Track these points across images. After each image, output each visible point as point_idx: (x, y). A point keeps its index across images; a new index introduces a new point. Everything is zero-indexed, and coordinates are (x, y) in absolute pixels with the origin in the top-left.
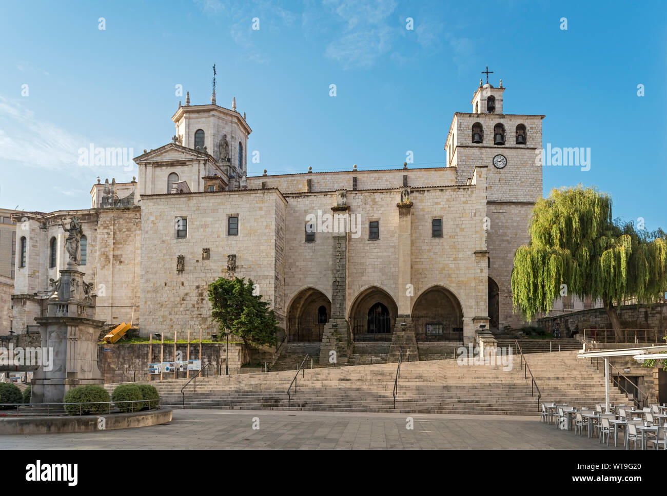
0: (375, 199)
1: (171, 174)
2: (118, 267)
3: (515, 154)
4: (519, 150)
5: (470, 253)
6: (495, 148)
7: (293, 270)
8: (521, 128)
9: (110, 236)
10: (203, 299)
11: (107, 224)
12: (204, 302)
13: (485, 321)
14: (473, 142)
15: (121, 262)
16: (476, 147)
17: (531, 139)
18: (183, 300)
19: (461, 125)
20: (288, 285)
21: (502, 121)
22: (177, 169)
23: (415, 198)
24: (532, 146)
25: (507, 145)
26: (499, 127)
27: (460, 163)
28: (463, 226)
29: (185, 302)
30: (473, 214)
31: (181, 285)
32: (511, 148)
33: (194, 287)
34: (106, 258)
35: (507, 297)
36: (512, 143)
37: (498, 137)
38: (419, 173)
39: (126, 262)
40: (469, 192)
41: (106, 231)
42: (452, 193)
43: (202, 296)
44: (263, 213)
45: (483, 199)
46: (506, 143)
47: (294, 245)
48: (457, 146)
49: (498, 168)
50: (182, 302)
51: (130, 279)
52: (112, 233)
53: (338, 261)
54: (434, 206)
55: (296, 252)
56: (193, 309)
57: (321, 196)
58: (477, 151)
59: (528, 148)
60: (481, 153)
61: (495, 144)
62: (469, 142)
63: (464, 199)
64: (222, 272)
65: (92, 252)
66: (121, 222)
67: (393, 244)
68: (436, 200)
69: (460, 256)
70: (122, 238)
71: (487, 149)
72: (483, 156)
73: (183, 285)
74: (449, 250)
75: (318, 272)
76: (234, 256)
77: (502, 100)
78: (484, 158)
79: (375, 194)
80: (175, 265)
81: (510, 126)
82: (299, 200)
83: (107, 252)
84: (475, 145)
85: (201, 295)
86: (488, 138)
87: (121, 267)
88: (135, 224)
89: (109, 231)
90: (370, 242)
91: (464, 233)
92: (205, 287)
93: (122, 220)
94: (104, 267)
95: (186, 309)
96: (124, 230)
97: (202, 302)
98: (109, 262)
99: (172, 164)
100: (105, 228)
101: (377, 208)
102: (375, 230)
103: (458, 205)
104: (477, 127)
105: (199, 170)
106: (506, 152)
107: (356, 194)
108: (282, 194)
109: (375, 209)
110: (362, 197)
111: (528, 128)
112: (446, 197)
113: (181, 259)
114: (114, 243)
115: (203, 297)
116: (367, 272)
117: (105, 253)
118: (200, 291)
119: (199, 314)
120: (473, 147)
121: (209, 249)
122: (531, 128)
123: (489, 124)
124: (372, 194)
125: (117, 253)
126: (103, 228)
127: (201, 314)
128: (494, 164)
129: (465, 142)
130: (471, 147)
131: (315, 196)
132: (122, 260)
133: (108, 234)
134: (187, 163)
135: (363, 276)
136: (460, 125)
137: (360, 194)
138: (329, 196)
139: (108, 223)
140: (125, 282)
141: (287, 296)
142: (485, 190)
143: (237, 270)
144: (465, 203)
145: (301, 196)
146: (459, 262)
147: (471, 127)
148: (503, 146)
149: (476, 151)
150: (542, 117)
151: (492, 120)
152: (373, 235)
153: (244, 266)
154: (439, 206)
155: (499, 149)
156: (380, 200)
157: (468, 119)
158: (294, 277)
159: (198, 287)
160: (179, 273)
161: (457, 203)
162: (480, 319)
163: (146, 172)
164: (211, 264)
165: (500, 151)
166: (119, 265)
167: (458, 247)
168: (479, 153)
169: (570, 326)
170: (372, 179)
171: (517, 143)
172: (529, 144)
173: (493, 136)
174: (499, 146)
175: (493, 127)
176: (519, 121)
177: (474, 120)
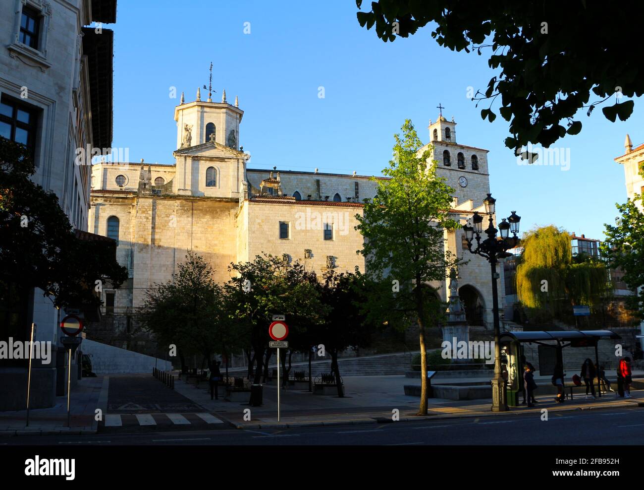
1: (209, 168)
3: (472, 178)
4: (475, 174)
8: (474, 157)
9: (148, 220)
11: (146, 209)
14: (445, 165)
15: (160, 246)
16: (447, 169)
19: (436, 151)
21: (462, 151)
22: (216, 164)
24: (482, 173)
25: (467, 170)
26: (460, 155)
32: (470, 172)
34: (144, 241)
37: (460, 162)
39: (165, 246)
41: (144, 215)
49: (462, 187)
51: (169, 263)
52: (151, 218)
59: (480, 174)
60: (451, 174)
62: (442, 165)
64: (322, 269)
65: (125, 234)
66: (160, 208)
70: (161, 223)
71: (454, 171)
76: (332, 257)
77: (455, 132)
78: (453, 179)
81: (467, 156)
84: (446, 167)
87: (160, 250)
88: (175, 211)
89: (147, 216)
93: (161, 206)
94: (142, 250)
96: (163, 216)
98: (148, 245)
99: (211, 159)
100: (143, 212)
104: (446, 153)
105: (238, 167)
106: (467, 175)
111: (479, 158)
113: (286, 257)
114: (152, 228)
117: (144, 236)
120: (445, 169)
121: (310, 250)
122: (481, 159)
126: (141, 212)
128: (459, 184)
132: (161, 243)
133: (146, 218)
134: (226, 160)
139: (147, 207)
140: (164, 266)
143: (334, 268)
147: (443, 153)
148: (464, 170)
149: (447, 172)
151: (456, 149)
153: (340, 266)
155: (461, 172)
157: (440, 147)
163: (185, 163)
164: (312, 263)
165: (462, 174)
166: (157, 249)
168: (449, 174)
170: (370, 185)
171: (473, 169)
172: (481, 170)
173: (457, 162)
174: (462, 170)
175: (457, 155)
176: (473, 153)
177: (444, 148)
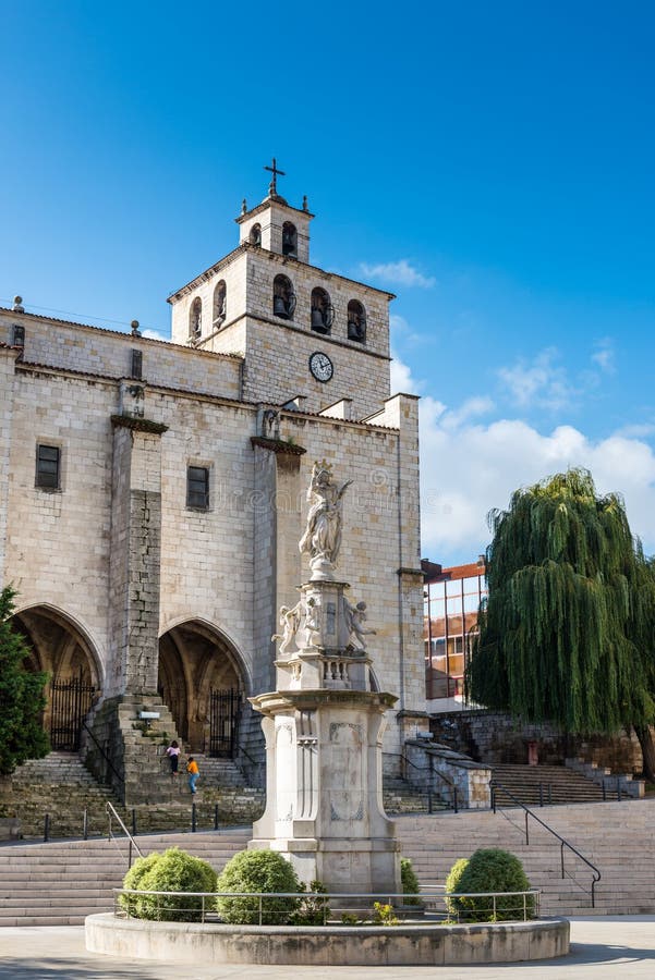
0: (203, 416)
3: (346, 359)
4: (353, 352)
5: (389, 570)
6: (314, 336)
8: (355, 307)
13: (421, 720)
14: (275, 314)
16: (281, 326)
17: (372, 336)
19: (253, 270)
21: (325, 285)
24: (374, 350)
25: (333, 337)
27: (252, 352)
28: (378, 511)
32: (340, 345)
36: (342, 334)
37: (318, 314)
38: (165, 351)
40: (386, 443)
42: (356, 437)
46: (332, 331)
48: (246, 315)
49: (318, 380)
53: (144, 552)
57: (80, 383)
58: (283, 334)
59: (368, 353)
60: (290, 342)
61: (313, 328)
62: (268, 313)
63: (377, 455)
68: (326, 446)
69: (373, 574)
71: (300, 335)
72: (292, 348)
74: (352, 559)
75: (66, 570)
77: (308, 238)
78: (295, 354)
79: (204, 405)
81: (339, 298)
84: (278, 320)
86: (302, 313)
90: (189, 514)
91: (377, 527)
101: (207, 438)
102: (200, 487)
103: (368, 466)
104: (282, 282)
106: (333, 350)
107: (163, 395)
109: (203, 439)
110: (174, 406)
111: (367, 312)
112: (345, 443)
116: (182, 583)
120: (275, 324)
122: (373, 313)
123: (303, 284)
124: (197, 403)
128: (311, 370)
129: (260, 309)
130: (271, 323)
131: (66, 378)
135: (174, 592)
136: (252, 272)
137: (171, 399)
138: (100, 386)
144: (380, 462)
146: (372, 587)
147: (272, 280)
148: (326, 336)
149: (280, 332)
150: (391, 297)
151: (309, 277)
152: (196, 500)
155: (319, 341)
156: (214, 421)
157: (268, 262)
162: (413, 716)
165: (321, 345)
167: (368, 554)
168: (285, 341)
169: (475, 736)
170: (60, 341)
171: (350, 338)
172: (370, 345)
173: (309, 310)
174: (320, 335)
175: (310, 292)
176: (354, 295)
177: (277, 268)
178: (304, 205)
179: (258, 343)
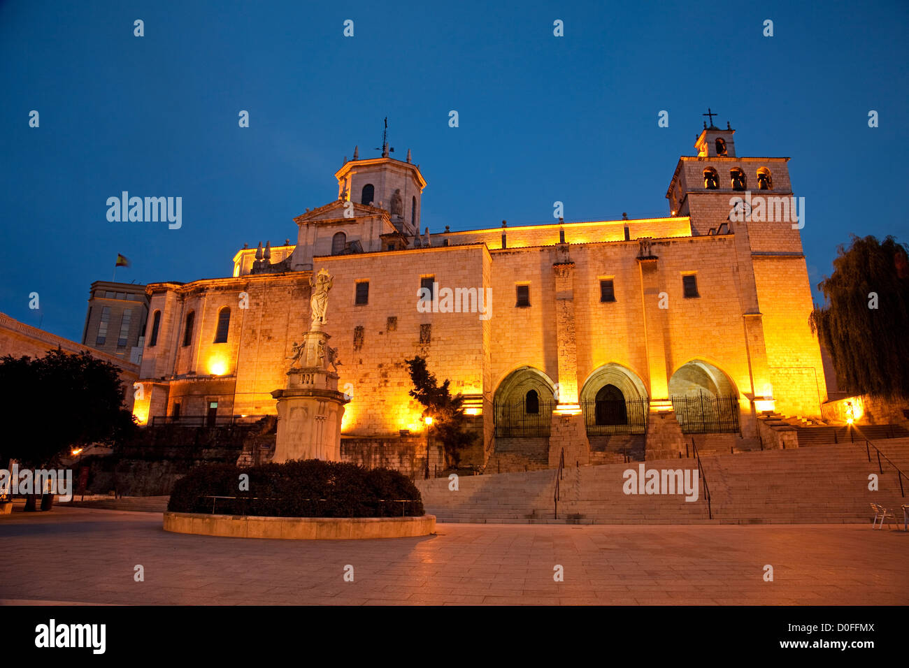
0: (605, 253)
1: (337, 233)
2: (265, 344)
5: (737, 316)
6: (735, 194)
7: (502, 342)
10: (386, 381)
11: (257, 293)
12: (388, 384)
15: (270, 338)
17: (777, 184)
18: (361, 382)
19: (690, 169)
20: (496, 362)
21: (740, 165)
22: (345, 229)
23: (659, 251)
24: (779, 192)
26: (738, 172)
29: (363, 385)
30: (735, 268)
31: (358, 363)
32: (755, 194)
33: (376, 366)
34: (252, 334)
35: (774, 374)
36: (755, 188)
38: (643, 224)
39: (277, 338)
40: (726, 243)
43: (386, 377)
44: (466, 272)
45: (746, 250)
46: (747, 188)
47: (503, 311)
48: (688, 193)
50: (359, 384)
51: (279, 359)
52: (262, 304)
54: (686, 260)
55: (505, 320)
56: (375, 394)
58: (714, 198)
59: (775, 194)
60: (719, 200)
61: (734, 190)
63: (722, 251)
64: (414, 346)
65: (235, 327)
66: (274, 291)
67: (634, 308)
68: (685, 253)
69: (725, 320)
72: (721, 203)
73: (361, 363)
74: (710, 313)
75: (535, 345)
76: (428, 326)
77: (732, 143)
78: (723, 206)
79: (606, 247)
80: (350, 338)
81: (750, 170)
82: (507, 257)
83: (253, 325)
85: (385, 375)
86: (725, 183)
87: (269, 344)
89: (258, 301)
90: (602, 305)
92: (390, 365)
93: (275, 288)
94: (248, 344)
95: (364, 394)
96: (276, 300)
97: (385, 385)
98: (256, 338)
99: (339, 223)
101: (610, 264)
102: (608, 291)
103: (715, 259)
105: (372, 227)
108: (489, 250)
109: (607, 265)
110: (589, 252)
111: (771, 171)
113: (359, 331)
114: (263, 316)
115: (386, 379)
116: (601, 343)
117: (252, 328)
118: (384, 371)
119: (382, 401)
121: (396, 318)
122: (776, 171)
123: (722, 168)
125: (265, 327)
126: (251, 297)
127: (384, 401)
129: (695, 188)
130: (705, 194)
132: (272, 335)
133: (258, 304)
134: (357, 221)
137: (586, 248)
138: (547, 251)
139: (258, 291)
140: (273, 362)
141: (494, 376)
142: (747, 241)
143: (432, 343)
144: (723, 255)
145: (510, 253)
146: (724, 328)
148: (744, 192)
150: (787, 159)
151: (727, 163)
152: (607, 297)
153: (442, 338)
154: (690, 260)
155: (739, 196)
157: (698, 163)
158: (503, 352)
159: (381, 366)
160: (357, 348)
161: (713, 255)
164: (398, 336)
166: (267, 342)
167: (721, 309)
168: (716, 200)
171: (762, 189)
172: (776, 188)
174: (740, 192)
175: (729, 171)
176: (761, 165)
177: (705, 164)
178: (728, 126)
179: (698, 206)
